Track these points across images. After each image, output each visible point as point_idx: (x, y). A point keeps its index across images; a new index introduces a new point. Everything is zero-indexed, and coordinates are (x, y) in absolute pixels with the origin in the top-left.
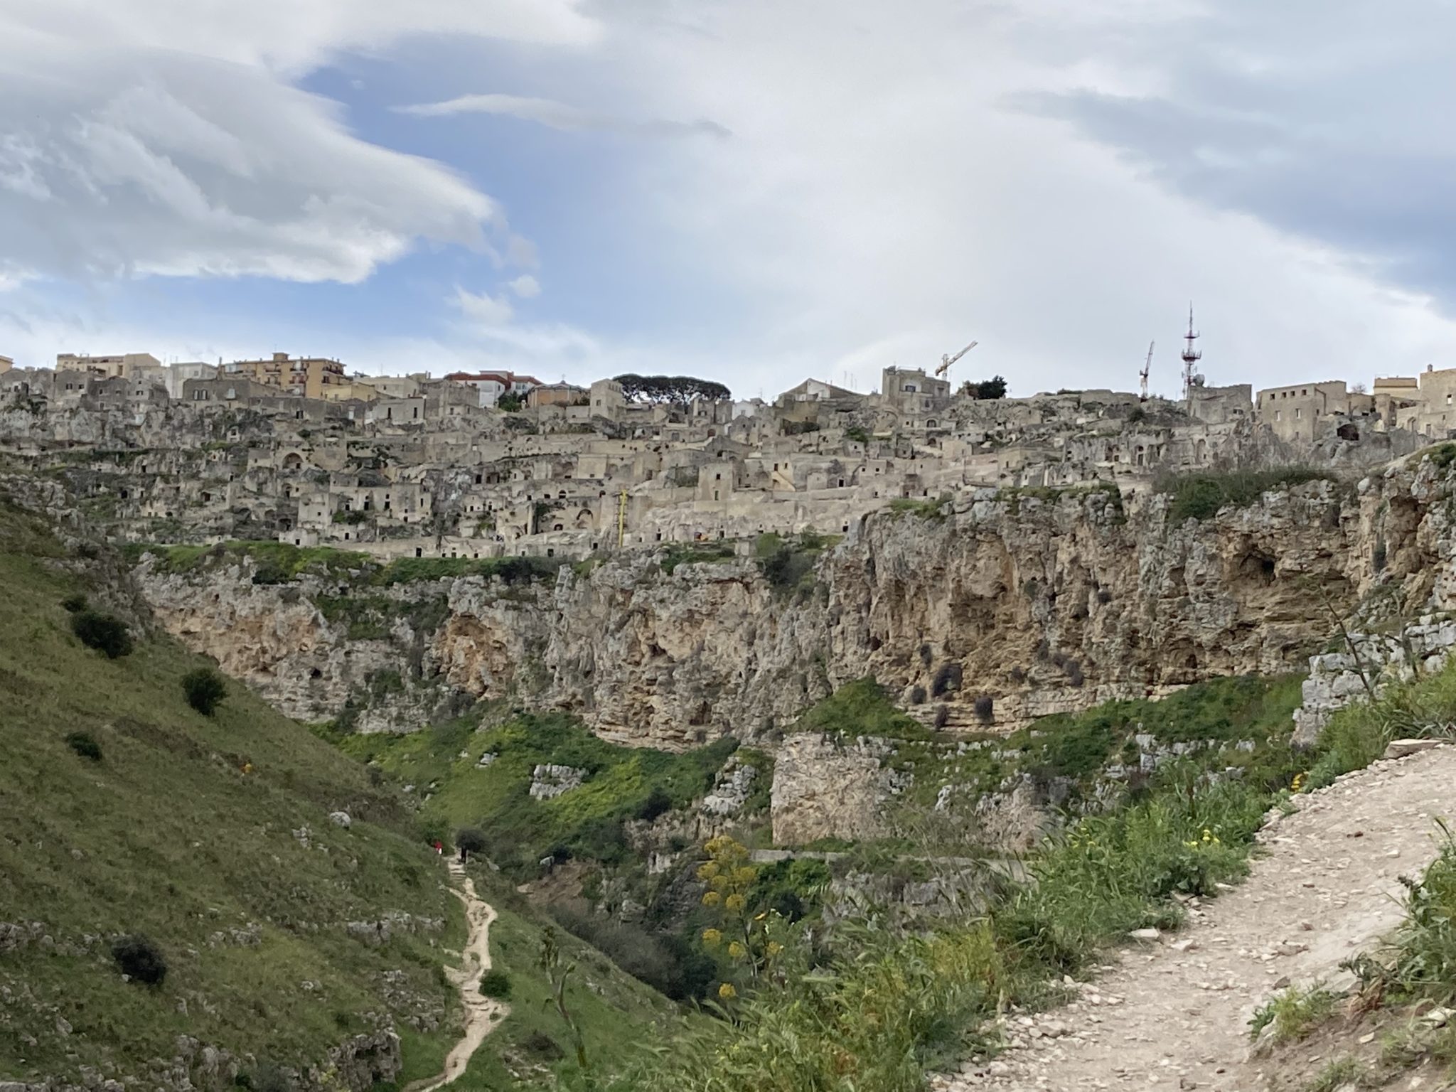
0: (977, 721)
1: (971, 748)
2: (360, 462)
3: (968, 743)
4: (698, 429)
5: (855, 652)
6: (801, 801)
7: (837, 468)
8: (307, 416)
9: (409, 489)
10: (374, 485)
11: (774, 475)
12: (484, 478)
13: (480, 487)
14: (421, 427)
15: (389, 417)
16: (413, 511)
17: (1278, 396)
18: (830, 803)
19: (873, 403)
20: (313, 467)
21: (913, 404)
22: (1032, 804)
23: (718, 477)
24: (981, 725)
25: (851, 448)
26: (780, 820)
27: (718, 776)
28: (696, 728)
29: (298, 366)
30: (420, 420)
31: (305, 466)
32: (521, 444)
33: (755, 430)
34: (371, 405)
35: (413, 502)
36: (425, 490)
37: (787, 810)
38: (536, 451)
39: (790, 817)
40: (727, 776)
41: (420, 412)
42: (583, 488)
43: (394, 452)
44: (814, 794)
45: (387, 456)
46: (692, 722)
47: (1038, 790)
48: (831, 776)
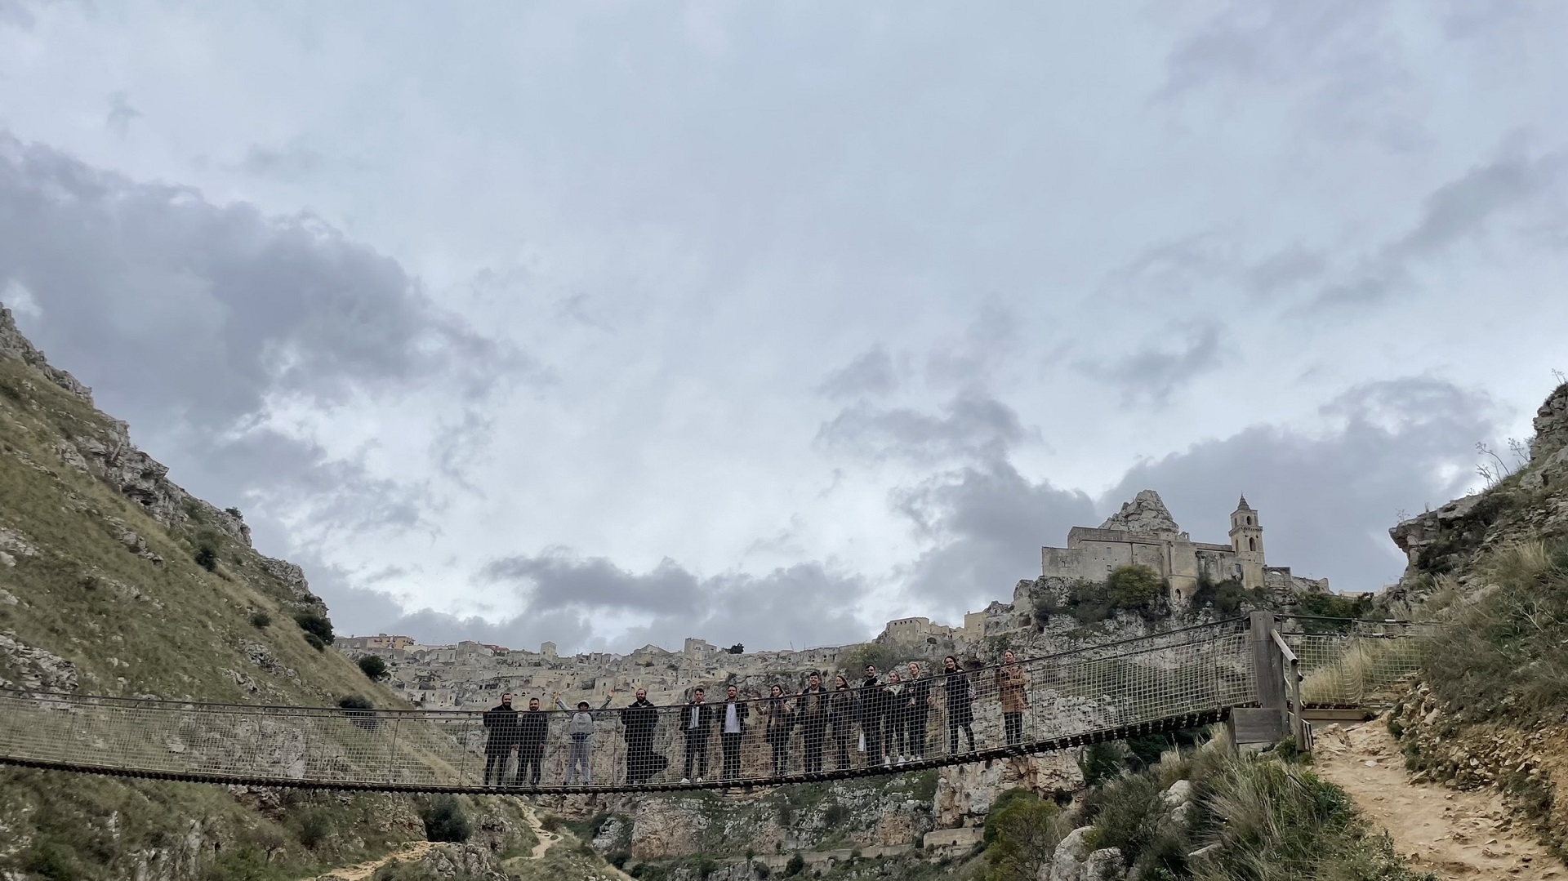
0: (744, 791)
1: (741, 804)
2: (421, 678)
3: (740, 802)
4: (593, 665)
5: (679, 761)
6: (649, 835)
7: (663, 682)
8: (395, 658)
9: (444, 691)
10: (427, 689)
11: (632, 685)
12: (483, 687)
13: (481, 691)
14: (453, 663)
15: (437, 659)
16: (446, 702)
17: (898, 623)
18: (664, 836)
19: (679, 655)
20: (396, 680)
21: (699, 656)
22: (780, 825)
23: (605, 684)
24: (745, 793)
25: (670, 674)
26: (637, 847)
27: (601, 827)
28: (589, 808)
29: (392, 639)
30: (453, 660)
31: (392, 679)
32: (504, 671)
33: (622, 666)
34: (429, 653)
35: (446, 699)
36: (453, 692)
37: (641, 841)
38: (511, 675)
39: (642, 845)
40: (606, 828)
41: (454, 657)
42: (534, 691)
43: (439, 673)
44: (657, 831)
45: (435, 675)
46: (586, 804)
47: (783, 818)
48: (666, 821)
